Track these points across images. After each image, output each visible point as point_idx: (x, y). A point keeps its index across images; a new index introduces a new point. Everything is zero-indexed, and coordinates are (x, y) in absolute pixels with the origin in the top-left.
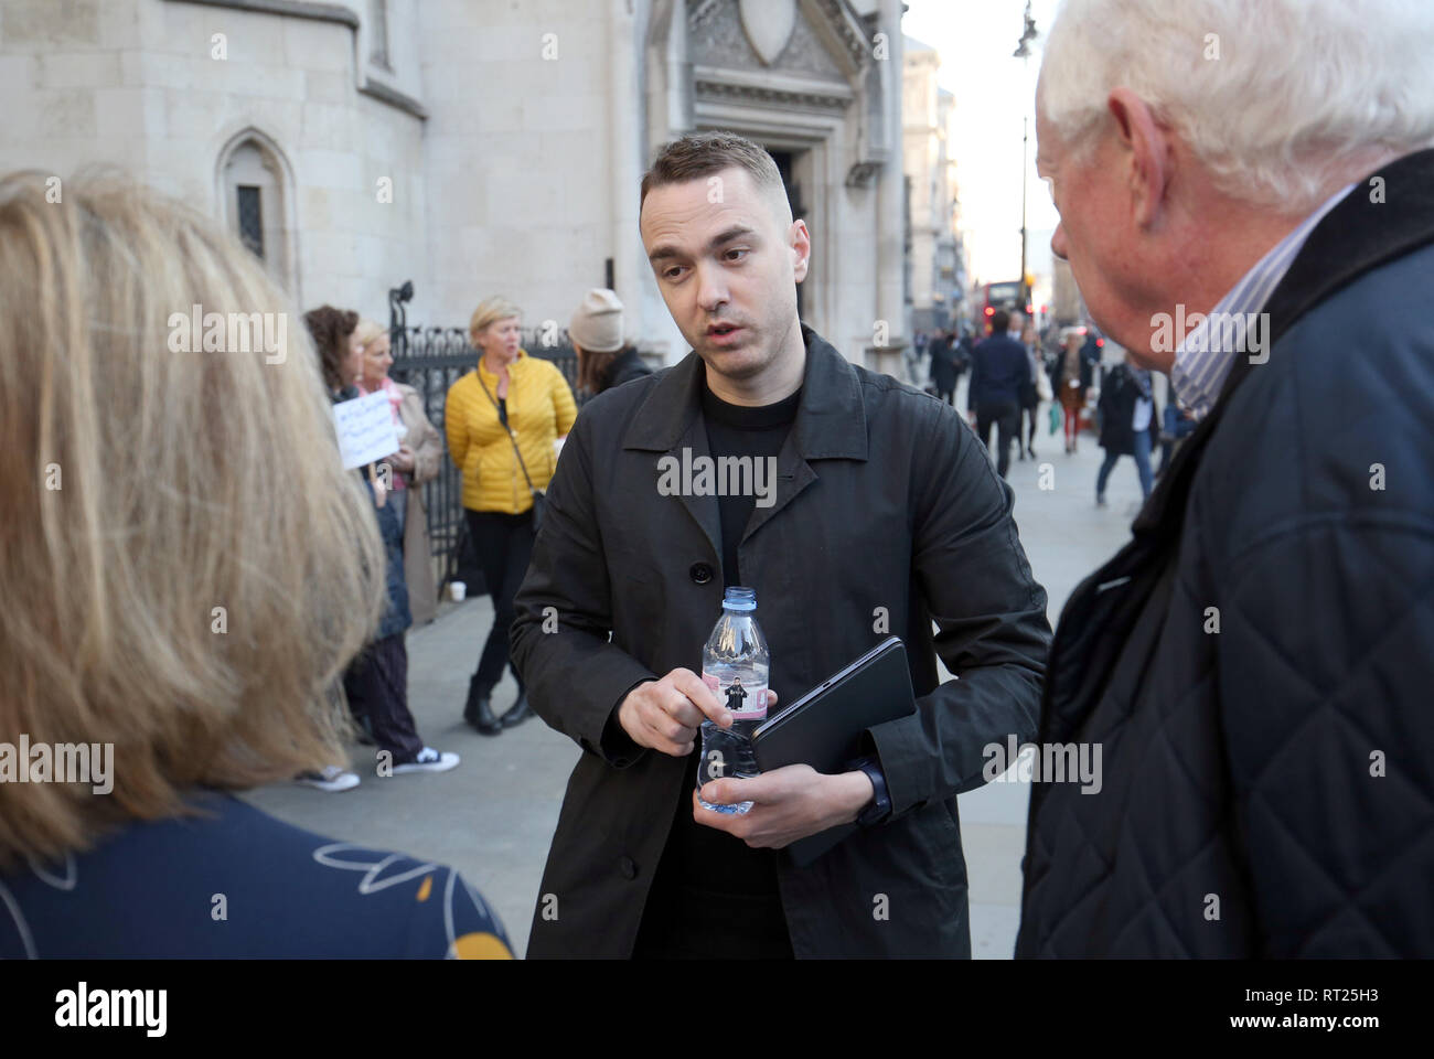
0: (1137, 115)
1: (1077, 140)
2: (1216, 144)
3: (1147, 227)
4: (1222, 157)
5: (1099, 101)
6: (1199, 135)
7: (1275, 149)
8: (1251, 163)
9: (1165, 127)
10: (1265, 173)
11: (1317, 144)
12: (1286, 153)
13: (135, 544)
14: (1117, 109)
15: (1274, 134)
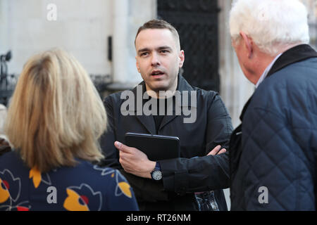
0: (245, 36)
1: (237, 39)
2: (259, 43)
3: (250, 57)
4: (260, 45)
5: (238, 33)
6: (256, 41)
7: (269, 43)
8: (265, 46)
9: (251, 39)
10: (268, 48)
11: (276, 43)
12: (271, 44)
13: (67, 113)
14: (241, 35)
15: (268, 41)
